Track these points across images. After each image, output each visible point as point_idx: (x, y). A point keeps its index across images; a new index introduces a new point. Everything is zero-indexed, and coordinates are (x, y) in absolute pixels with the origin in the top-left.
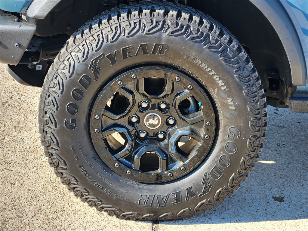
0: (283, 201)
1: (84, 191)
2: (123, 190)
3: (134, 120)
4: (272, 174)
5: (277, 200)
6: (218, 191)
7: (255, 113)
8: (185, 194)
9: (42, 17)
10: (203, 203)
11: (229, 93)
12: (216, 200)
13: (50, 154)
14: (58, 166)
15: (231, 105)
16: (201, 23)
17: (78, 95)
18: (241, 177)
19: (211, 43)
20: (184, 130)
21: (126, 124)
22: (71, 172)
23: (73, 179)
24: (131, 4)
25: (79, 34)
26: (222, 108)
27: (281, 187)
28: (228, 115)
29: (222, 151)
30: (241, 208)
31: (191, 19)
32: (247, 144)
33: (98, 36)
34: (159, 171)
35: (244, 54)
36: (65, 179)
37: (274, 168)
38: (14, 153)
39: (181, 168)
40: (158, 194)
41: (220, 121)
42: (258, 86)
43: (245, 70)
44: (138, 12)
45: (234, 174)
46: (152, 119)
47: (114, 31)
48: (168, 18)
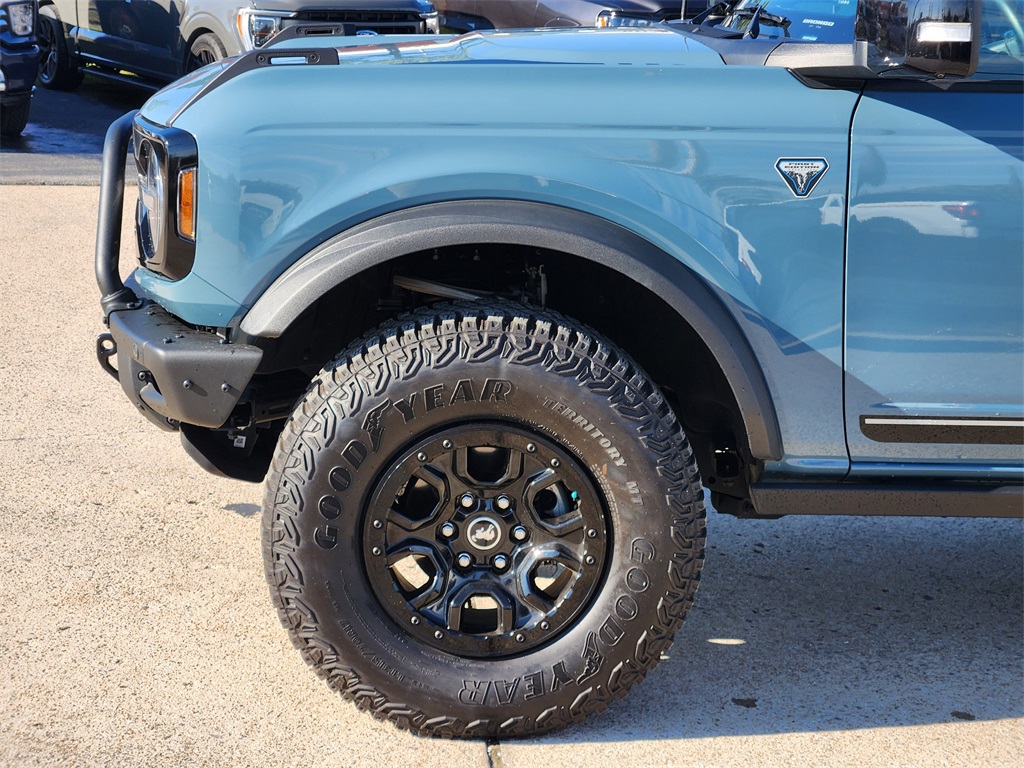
0: (755, 706)
1: (351, 674)
2: (429, 672)
3: (448, 531)
4: (737, 661)
5: (742, 704)
6: (615, 670)
7: (682, 511)
8: (550, 678)
9: (277, 334)
10: (587, 696)
11: (630, 472)
12: (613, 691)
13: (284, 601)
14: (299, 625)
15: (635, 495)
16: (573, 339)
17: (342, 480)
18: (661, 641)
19: (593, 377)
20: (545, 548)
21: (432, 539)
22: (326, 635)
23: (329, 650)
24: (438, 307)
25: (341, 364)
26: (617, 502)
27: (753, 683)
28: (629, 516)
29: (621, 587)
30: (666, 718)
31: (553, 332)
32: (669, 571)
33: (379, 366)
34: (499, 632)
35: (656, 397)
36: (313, 652)
37: (742, 652)
38: (177, 633)
39: (540, 623)
40: (497, 677)
41: (616, 529)
42: (685, 459)
43: (659, 426)
44: (453, 321)
45: (645, 632)
46: (483, 529)
47: (410, 358)
48: (511, 331)
